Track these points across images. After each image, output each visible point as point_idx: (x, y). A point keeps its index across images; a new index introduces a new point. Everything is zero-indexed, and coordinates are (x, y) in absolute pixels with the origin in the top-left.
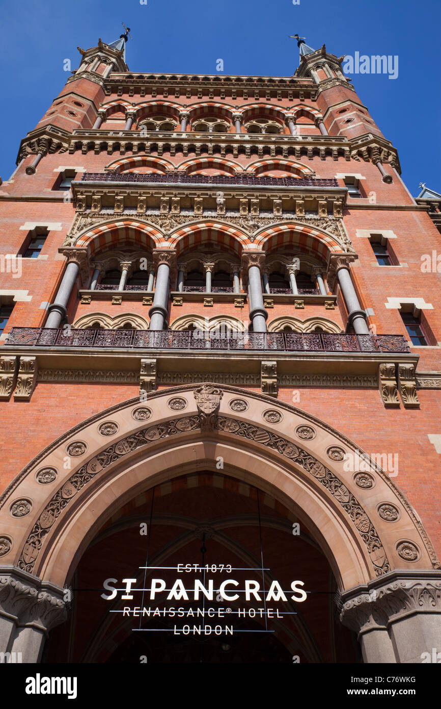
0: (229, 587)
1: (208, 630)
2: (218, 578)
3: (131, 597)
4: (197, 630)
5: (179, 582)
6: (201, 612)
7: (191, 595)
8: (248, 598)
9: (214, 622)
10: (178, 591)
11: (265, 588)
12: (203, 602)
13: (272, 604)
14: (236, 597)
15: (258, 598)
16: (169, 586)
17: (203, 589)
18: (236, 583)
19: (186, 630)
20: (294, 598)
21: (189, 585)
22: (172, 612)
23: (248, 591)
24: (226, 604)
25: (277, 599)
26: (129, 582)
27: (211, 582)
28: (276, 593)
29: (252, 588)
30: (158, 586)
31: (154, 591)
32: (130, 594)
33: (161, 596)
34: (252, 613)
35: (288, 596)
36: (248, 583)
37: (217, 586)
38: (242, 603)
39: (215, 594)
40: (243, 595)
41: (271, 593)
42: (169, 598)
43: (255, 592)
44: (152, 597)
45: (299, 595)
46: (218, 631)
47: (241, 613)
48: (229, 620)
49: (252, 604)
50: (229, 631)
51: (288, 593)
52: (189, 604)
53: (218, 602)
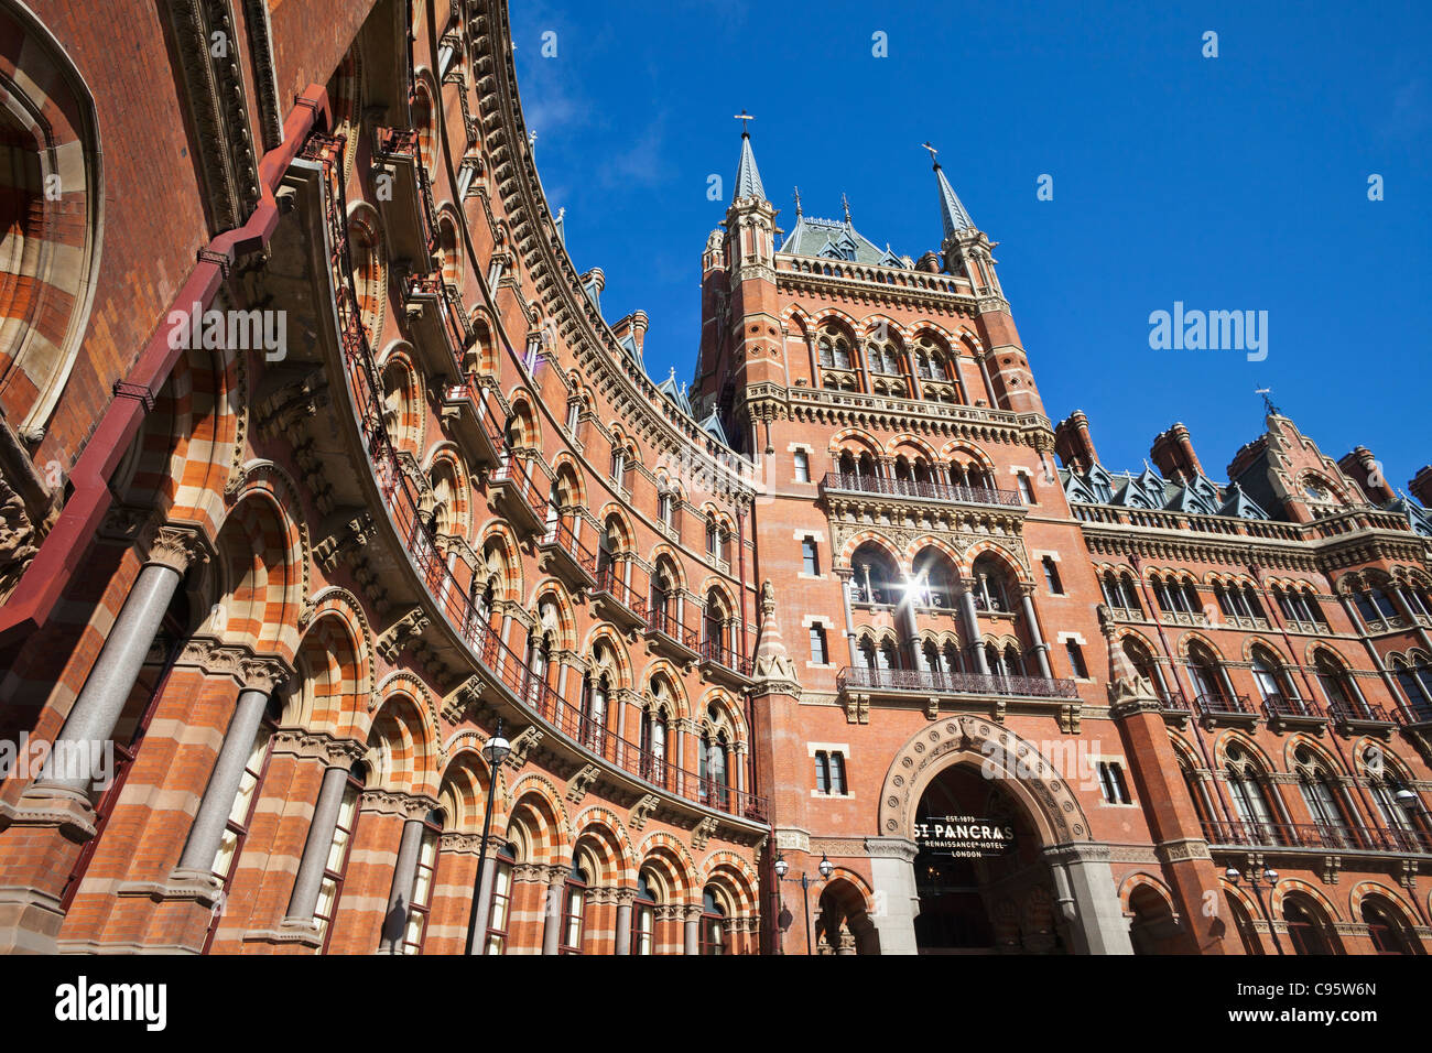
0: (974, 830)
1: (969, 854)
2: (969, 825)
3: (927, 836)
4: (963, 854)
5: (949, 827)
6: (963, 844)
7: (956, 834)
8: (984, 837)
9: (971, 850)
10: (950, 833)
11: (992, 830)
12: (963, 839)
13: (997, 840)
14: (979, 836)
15: (989, 837)
16: (945, 829)
17: (962, 832)
18: (977, 828)
19: (958, 854)
20: (1007, 837)
21: (955, 829)
22: (949, 844)
23: (984, 833)
24: (975, 840)
26: (924, 826)
27: (965, 827)
28: (998, 836)
29: (986, 832)
30: (939, 829)
31: (937, 832)
32: (926, 834)
33: (942, 835)
34: (988, 845)
35: (1004, 836)
36: (984, 828)
37: (968, 830)
38: (981, 840)
39: (968, 834)
40: (981, 834)
41: (996, 834)
42: (946, 836)
43: (988, 833)
44: (938, 836)
45: (1009, 836)
46: (974, 854)
47: (983, 845)
48: (978, 849)
49: (988, 840)
50: (979, 854)
51: (1004, 834)
52: (956, 840)
53: (970, 839)
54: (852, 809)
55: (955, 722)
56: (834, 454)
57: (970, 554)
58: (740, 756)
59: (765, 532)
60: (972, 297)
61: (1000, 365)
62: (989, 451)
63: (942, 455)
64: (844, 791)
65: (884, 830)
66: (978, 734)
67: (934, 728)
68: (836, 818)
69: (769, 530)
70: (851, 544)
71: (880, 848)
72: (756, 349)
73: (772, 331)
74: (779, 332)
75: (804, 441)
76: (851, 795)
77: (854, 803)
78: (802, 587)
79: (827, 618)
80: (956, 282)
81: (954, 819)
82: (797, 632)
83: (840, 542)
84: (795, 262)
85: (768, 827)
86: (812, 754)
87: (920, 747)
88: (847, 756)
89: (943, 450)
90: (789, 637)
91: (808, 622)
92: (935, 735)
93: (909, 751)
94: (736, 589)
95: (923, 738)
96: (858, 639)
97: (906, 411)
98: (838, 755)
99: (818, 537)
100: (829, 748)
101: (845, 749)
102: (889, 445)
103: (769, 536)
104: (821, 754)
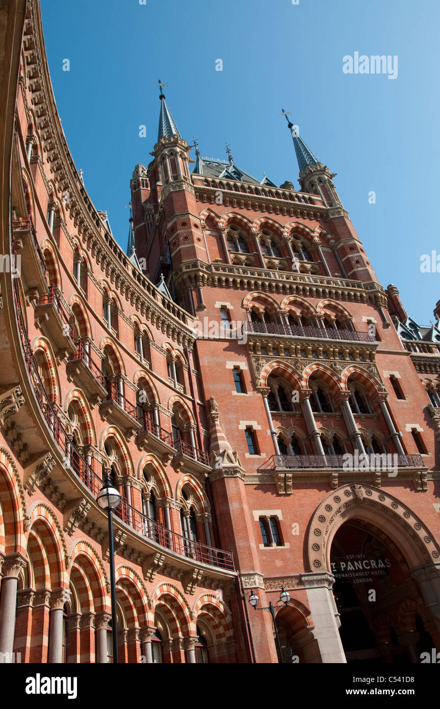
0: (366, 563)
1: (364, 581)
2: (362, 560)
3: (336, 570)
4: (361, 581)
5: (349, 563)
6: (360, 574)
7: (354, 567)
8: (373, 567)
9: (365, 577)
10: (351, 568)
11: (377, 563)
12: (359, 570)
13: (380, 569)
14: (369, 567)
15: (376, 567)
16: (347, 565)
17: (358, 565)
18: (368, 562)
19: (357, 581)
20: (387, 566)
21: (353, 564)
22: (351, 575)
23: (372, 564)
24: (366, 570)
25: (382, 567)
27: (360, 562)
28: (381, 565)
30: (343, 565)
31: (342, 567)
32: (335, 569)
33: (346, 569)
34: (376, 573)
35: (385, 565)
36: (372, 561)
37: (362, 564)
38: (371, 569)
39: (363, 566)
40: (371, 566)
41: (380, 565)
42: (348, 569)
43: (374, 564)
44: (343, 570)
45: (388, 565)
46: (367, 580)
47: (373, 573)
48: (370, 576)
49: (375, 569)
50: (371, 580)
51: (385, 564)
52: (355, 571)
53: (364, 569)
54: (289, 555)
55: (349, 488)
56: (247, 309)
57: (345, 375)
58: (207, 525)
59: (206, 364)
60: (324, 207)
61: (348, 251)
62: (348, 307)
63: (318, 310)
64: (280, 543)
65: (312, 568)
66: (365, 496)
67: (336, 494)
68: (279, 563)
69: (209, 362)
70: (266, 371)
71: (311, 582)
72: (186, 238)
73: (196, 226)
74: (200, 227)
75: (225, 300)
76: (287, 545)
77: (291, 550)
78: (236, 402)
79: (256, 422)
80: (313, 197)
81: (352, 557)
82: (236, 433)
83: (258, 370)
84: (206, 181)
85: (235, 573)
86: (257, 519)
87: (329, 508)
88: (280, 518)
89: (319, 306)
90: (230, 437)
91: (243, 426)
92: (337, 499)
93: (322, 511)
94: (190, 403)
95: (330, 501)
96: (277, 435)
97: (291, 280)
98: (274, 519)
99: (244, 366)
100: (268, 513)
101: (278, 513)
102: (284, 303)
103: (209, 367)
104: (262, 519)
